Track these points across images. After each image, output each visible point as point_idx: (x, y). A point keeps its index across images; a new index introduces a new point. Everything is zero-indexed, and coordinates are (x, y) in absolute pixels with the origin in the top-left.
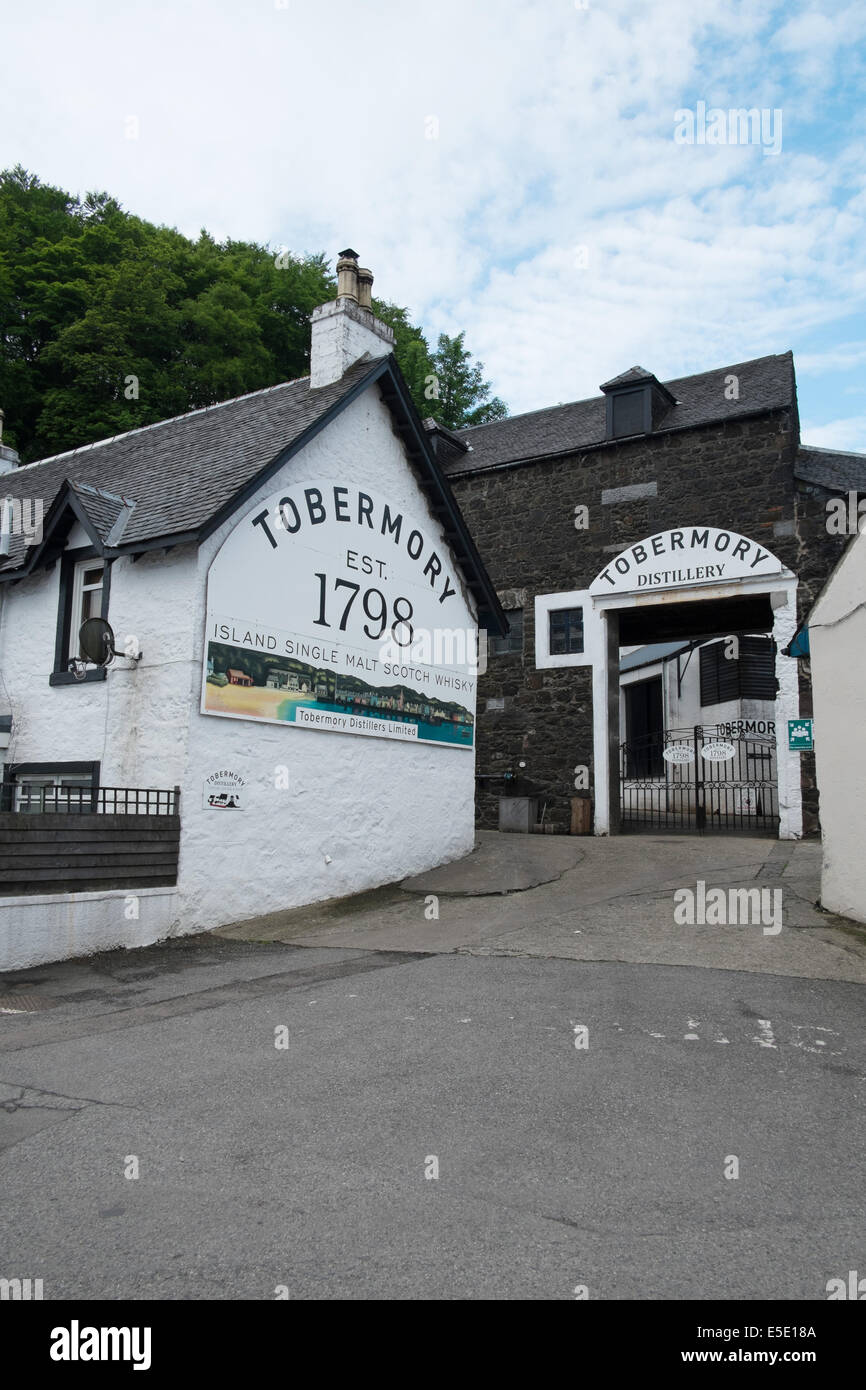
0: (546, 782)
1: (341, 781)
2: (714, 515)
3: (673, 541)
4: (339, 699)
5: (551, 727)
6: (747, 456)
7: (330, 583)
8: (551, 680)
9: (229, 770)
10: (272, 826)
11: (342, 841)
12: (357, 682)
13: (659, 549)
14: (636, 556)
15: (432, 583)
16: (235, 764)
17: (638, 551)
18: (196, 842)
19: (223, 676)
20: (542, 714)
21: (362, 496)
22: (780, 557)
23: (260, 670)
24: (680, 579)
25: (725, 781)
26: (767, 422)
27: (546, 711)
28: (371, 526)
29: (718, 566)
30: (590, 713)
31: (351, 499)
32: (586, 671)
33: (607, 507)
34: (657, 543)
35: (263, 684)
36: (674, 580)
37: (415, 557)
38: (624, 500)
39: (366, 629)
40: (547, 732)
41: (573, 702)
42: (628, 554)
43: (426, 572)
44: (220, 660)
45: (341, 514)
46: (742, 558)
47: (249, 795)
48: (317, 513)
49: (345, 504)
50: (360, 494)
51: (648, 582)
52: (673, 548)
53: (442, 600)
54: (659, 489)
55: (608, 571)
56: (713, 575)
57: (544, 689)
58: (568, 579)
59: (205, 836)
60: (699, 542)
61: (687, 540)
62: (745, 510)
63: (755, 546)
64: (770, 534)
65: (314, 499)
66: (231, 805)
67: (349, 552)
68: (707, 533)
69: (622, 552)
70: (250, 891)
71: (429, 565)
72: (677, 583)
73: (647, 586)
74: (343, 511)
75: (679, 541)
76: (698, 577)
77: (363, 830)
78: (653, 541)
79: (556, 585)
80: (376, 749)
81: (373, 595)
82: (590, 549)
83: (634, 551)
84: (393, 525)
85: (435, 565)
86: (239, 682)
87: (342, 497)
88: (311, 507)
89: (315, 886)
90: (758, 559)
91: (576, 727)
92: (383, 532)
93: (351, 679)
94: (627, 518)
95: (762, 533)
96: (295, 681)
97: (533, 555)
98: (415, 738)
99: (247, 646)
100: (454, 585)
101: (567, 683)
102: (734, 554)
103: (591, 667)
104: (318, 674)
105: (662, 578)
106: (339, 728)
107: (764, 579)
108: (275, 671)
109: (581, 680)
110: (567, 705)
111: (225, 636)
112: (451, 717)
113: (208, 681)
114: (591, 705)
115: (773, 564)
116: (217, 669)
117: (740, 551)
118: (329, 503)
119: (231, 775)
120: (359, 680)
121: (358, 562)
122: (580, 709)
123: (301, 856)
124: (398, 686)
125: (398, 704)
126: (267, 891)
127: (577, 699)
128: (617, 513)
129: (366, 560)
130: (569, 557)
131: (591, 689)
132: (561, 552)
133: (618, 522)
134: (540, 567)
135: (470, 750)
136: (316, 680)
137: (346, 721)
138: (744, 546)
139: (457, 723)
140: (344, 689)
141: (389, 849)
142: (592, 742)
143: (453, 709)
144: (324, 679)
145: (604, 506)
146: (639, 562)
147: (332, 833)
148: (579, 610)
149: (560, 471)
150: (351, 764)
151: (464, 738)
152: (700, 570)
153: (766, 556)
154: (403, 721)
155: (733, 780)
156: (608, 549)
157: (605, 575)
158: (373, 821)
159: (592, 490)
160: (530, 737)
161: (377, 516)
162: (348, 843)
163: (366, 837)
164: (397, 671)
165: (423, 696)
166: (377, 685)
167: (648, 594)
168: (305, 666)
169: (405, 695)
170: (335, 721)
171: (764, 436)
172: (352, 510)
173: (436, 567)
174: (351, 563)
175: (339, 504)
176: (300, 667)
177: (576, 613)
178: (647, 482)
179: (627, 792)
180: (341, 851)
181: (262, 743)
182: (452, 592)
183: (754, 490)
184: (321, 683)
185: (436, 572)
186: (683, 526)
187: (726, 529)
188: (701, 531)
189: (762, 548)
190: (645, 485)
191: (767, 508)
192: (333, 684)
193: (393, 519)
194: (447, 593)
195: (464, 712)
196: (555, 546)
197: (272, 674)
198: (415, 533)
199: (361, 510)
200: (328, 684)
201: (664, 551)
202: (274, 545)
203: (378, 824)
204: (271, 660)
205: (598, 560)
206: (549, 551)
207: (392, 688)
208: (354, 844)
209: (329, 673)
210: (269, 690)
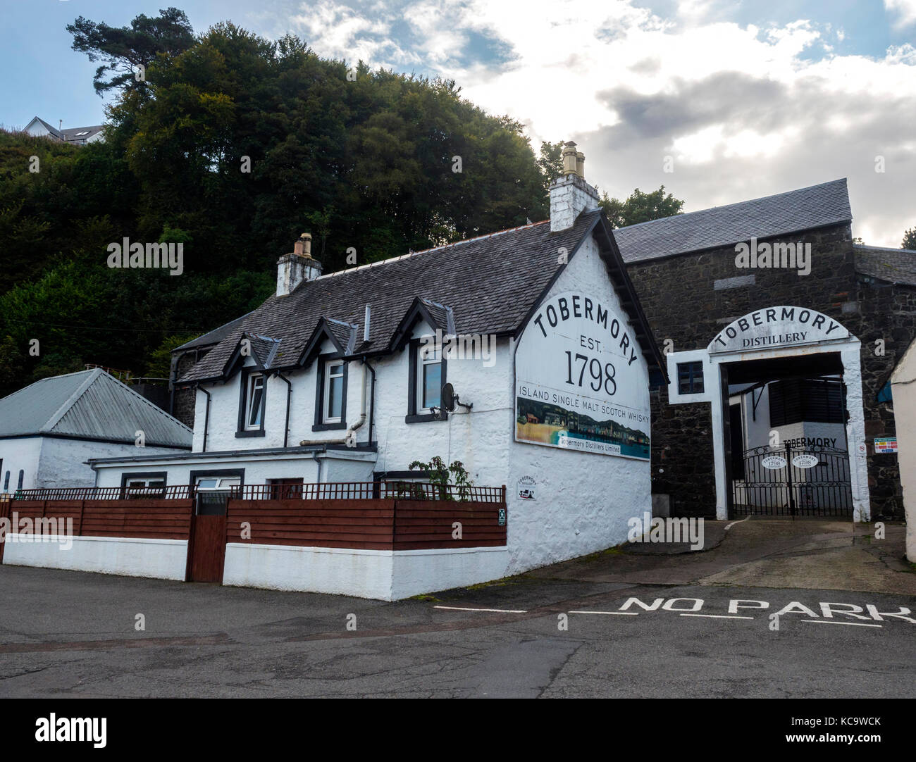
0: (679, 483)
1: (582, 482)
2: (797, 297)
3: (768, 316)
4: (580, 430)
5: (682, 445)
6: (820, 257)
7: (573, 357)
8: (681, 412)
9: (529, 475)
10: (550, 510)
11: (584, 520)
12: (589, 419)
13: (757, 321)
14: (741, 326)
15: (625, 353)
16: (531, 471)
17: (743, 323)
18: (515, 519)
19: (525, 418)
20: (674, 435)
21: (587, 300)
22: (847, 326)
23: (541, 414)
24: (774, 342)
25: (811, 482)
26: (834, 234)
27: (678, 433)
28: (592, 319)
29: (802, 333)
30: (710, 435)
31: (581, 302)
32: (707, 406)
33: (719, 292)
34: (756, 317)
35: (542, 421)
36: (770, 343)
37: (615, 337)
38: (731, 287)
39: (592, 384)
40: (679, 448)
41: (699, 427)
42: (734, 325)
43: (621, 346)
44: (523, 408)
45: (577, 313)
46: (819, 328)
47: (539, 489)
48: (565, 313)
49: (578, 306)
50: (586, 299)
51: (751, 344)
52: (768, 321)
53: (630, 363)
54: (756, 280)
55: (720, 336)
56: (798, 339)
57: (676, 418)
58: (691, 342)
59: (519, 516)
60: (788, 316)
61: (778, 315)
62: (822, 294)
63: (829, 320)
64: (839, 310)
65: (563, 304)
66: (530, 497)
67: (582, 336)
68: (793, 310)
69: (730, 323)
70: (540, 550)
71: (623, 342)
72: (772, 345)
73: (750, 347)
74: (578, 311)
75: (772, 316)
76: (787, 341)
77: (593, 514)
78: (753, 315)
79: (682, 346)
80: (599, 462)
81: (595, 362)
82: (708, 321)
83: (739, 322)
84: (603, 317)
85: (626, 341)
86: (532, 421)
87: (577, 302)
88: (562, 309)
89: (572, 549)
90: (831, 329)
91: (702, 444)
92: (598, 322)
93: (586, 417)
94: (733, 300)
95: (833, 310)
96: (558, 419)
97: (665, 324)
98: (618, 454)
99: (534, 398)
100: (637, 353)
101: (693, 414)
102: (813, 325)
103: (710, 403)
104: (569, 415)
105: (761, 341)
106: (580, 448)
107: (837, 342)
108: (548, 414)
109: (702, 412)
110: (693, 430)
111: (525, 393)
112: (638, 439)
113: (518, 421)
114: (711, 429)
115: (842, 332)
116: (522, 413)
117: (818, 323)
118: (570, 307)
119: (530, 478)
120: (590, 418)
121: (586, 343)
122: (703, 432)
123: (565, 529)
124: (609, 421)
125: (610, 432)
126: (549, 551)
127: (700, 425)
128: (726, 296)
129: (590, 341)
130: (691, 326)
131: (711, 418)
132: (685, 323)
133: (727, 302)
134: (670, 333)
135: (648, 461)
136: (569, 419)
137: (584, 444)
138: (820, 320)
139: (640, 444)
140: (582, 424)
141: (608, 526)
142: (713, 455)
143: (638, 434)
144: (572, 417)
145: (717, 291)
146: (743, 330)
147: (579, 515)
148: (700, 363)
149: (683, 266)
150: (586, 471)
151: (645, 454)
152: (789, 336)
153: (837, 327)
154: (613, 443)
155: (817, 481)
156: (719, 321)
157: (719, 339)
158: (599, 508)
159: (707, 280)
160: (666, 451)
161: (595, 312)
162: (587, 521)
163: (596, 517)
164: (609, 411)
165: (622, 426)
166: (599, 421)
167: (750, 352)
168: (563, 410)
169: (613, 426)
170: (579, 444)
171: (833, 243)
172: (581, 310)
173: (626, 343)
174: (583, 343)
175: (576, 306)
176: (560, 411)
177: (698, 366)
178: (748, 275)
179: (738, 490)
180: (583, 527)
181: (543, 458)
182: (635, 358)
183: (827, 281)
184: (571, 420)
185: (627, 346)
186: (775, 306)
187: (806, 307)
188: (789, 309)
189: (833, 320)
190: (746, 277)
191: (836, 293)
192: (577, 421)
193: (603, 314)
194: (633, 359)
195: (644, 436)
196: (680, 319)
197: (547, 415)
198: (615, 321)
199: (587, 309)
200: (574, 420)
201: (761, 323)
202: (545, 335)
203: (601, 510)
204: (546, 407)
205: (712, 328)
206: (676, 322)
207: (606, 422)
208: (590, 523)
209: (574, 413)
210: (546, 426)
